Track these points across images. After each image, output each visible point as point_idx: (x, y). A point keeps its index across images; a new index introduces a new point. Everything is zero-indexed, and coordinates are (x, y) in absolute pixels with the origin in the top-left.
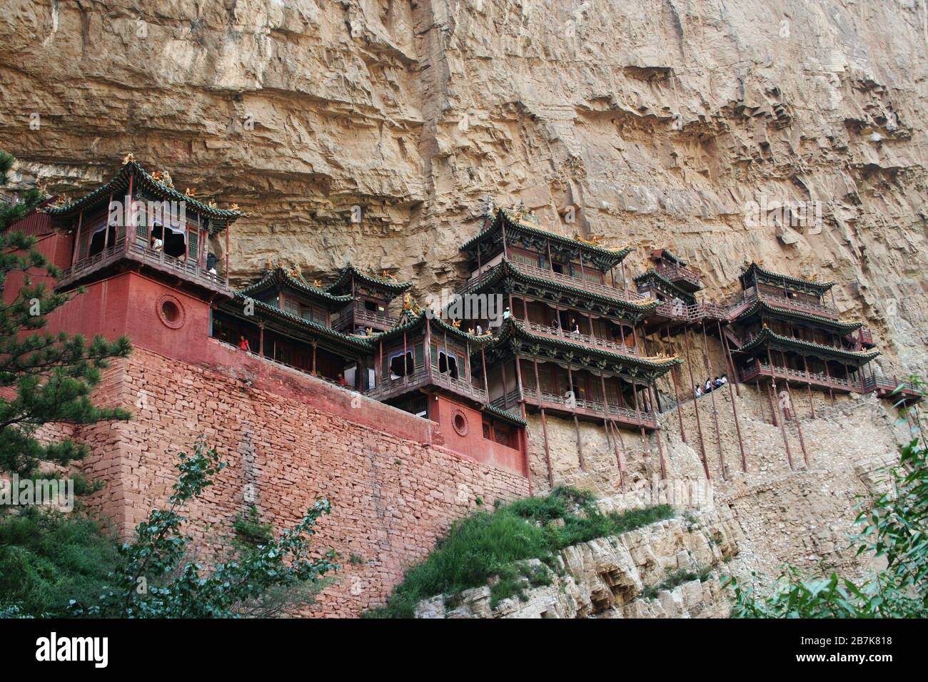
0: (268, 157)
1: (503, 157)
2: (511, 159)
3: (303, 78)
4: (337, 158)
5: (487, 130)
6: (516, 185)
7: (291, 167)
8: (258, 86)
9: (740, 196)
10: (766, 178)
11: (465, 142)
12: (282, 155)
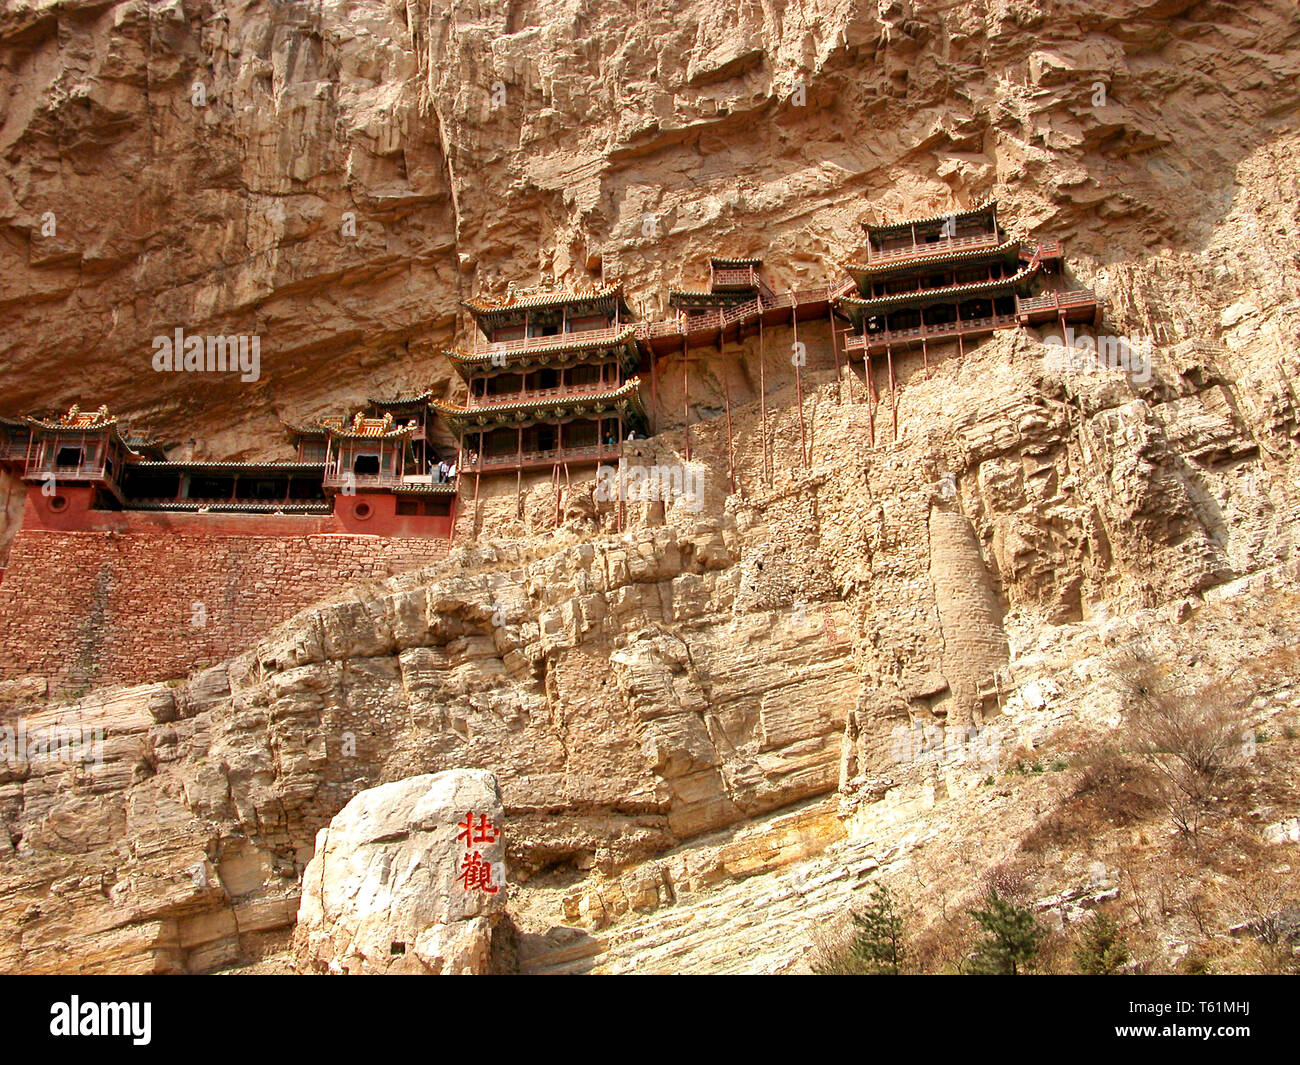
0: (295, 339)
1: (536, 240)
2: (542, 237)
3: (309, 267)
4: (361, 313)
5: (510, 224)
6: (543, 261)
7: (317, 338)
8: (270, 291)
9: (881, 145)
10: (912, 112)
11: (487, 245)
12: (307, 333)
